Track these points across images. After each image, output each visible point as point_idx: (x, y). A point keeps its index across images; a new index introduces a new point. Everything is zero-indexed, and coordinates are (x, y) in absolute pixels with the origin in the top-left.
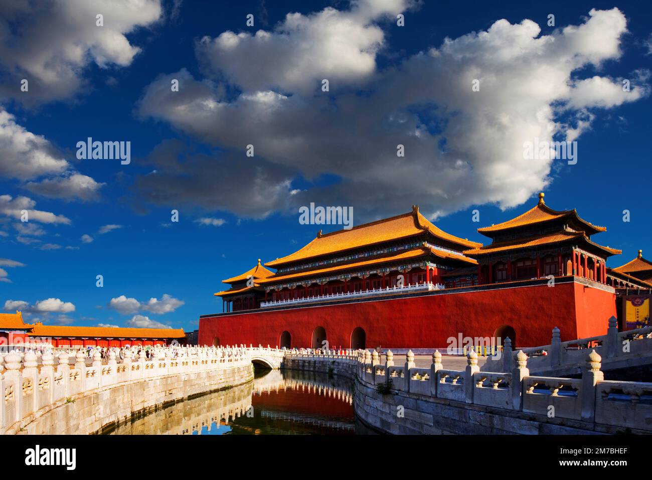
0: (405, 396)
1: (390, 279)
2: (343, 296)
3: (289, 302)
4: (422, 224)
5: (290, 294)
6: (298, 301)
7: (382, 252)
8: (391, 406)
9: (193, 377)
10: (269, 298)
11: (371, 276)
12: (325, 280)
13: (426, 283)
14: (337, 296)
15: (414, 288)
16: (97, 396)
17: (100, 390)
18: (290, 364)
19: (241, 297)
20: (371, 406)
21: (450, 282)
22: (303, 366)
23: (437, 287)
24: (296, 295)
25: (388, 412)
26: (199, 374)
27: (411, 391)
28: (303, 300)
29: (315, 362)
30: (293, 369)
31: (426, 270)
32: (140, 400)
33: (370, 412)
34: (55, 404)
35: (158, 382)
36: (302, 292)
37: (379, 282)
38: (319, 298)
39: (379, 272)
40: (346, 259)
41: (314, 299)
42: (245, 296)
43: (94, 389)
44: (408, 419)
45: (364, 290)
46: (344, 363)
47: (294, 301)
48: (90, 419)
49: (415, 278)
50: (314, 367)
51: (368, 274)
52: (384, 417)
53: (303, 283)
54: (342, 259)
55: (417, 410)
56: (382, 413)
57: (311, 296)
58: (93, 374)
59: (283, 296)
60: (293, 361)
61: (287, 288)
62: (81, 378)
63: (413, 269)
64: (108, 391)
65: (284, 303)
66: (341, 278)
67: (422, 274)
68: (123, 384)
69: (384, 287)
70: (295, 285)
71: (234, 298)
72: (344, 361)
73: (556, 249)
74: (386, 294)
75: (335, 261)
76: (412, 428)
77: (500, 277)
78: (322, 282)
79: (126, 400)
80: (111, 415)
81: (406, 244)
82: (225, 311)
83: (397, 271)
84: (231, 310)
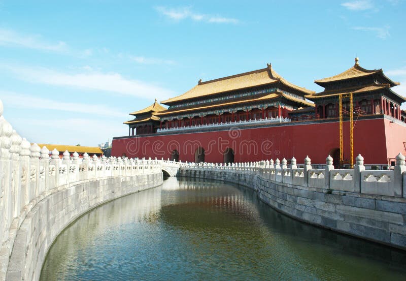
0: (356, 196)
1: (252, 114)
2: (217, 125)
3: (178, 129)
4: (274, 76)
5: (178, 124)
6: (185, 128)
7: (246, 95)
8: (338, 206)
9: (128, 179)
10: (163, 126)
11: (238, 111)
12: (205, 114)
13: (279, 117)
14: (213, 126)
15: (270, 121)
16: (67, 191)
17: (68, 186)
18: (184, 173)
19: (142, 125)
20: (306, 206)
21: (294, 117)
22: (195, 174)
23: (286, 120)
24: (183, 124)
25: (333, 211)
26: (131, 178)
27: (362, 192)
28: (188, 128)
29: (204, 172)
30: (186, 177)
31: (278, 109)
32: (94, 196)
33: (306, 211)
34: (39, 197)
35: (106, 182)
36: (187, 122)
37: (243, 116)
38: (200, 127)
39: (244, 109)
40: (220, 99)
41: (196, 127)
42: (145, 124)
43: (63, 185)
44: (363, 218)
45: (233, 121)
46: (230, 173)
47: (181, 129)
48: (62, 212)
49: (270, 113)
50: (204, 175)
51: (236, 110)
52: (326, 215)
53: (188, 116)
54: (217, 100)
55: (375, 209)
56: (324, 211)
57: (194, 125)
58: (63, 171)
59: (173, 125)
60: (187, 171)
61: (176, 119)
62: (56, 174)
63: (269, 107)
64: (74, 187)
65: (174, 129)
66: (216, 112)
67: (275, 111)
68: (83, 182)
69: (248, 120)
70: (182, 117)
71: (138, 125)
72: (230, 171)
73: (370, 96)
74: (249, 124)
75: (212, 101)
76: (370, 226)
77: (330, 114)
78: (202, 115)
79: (85, 196)
80: (76, 209)
81: (263, 89)
82: (131, 135)
83: (257, 108)
84: (135, 134)
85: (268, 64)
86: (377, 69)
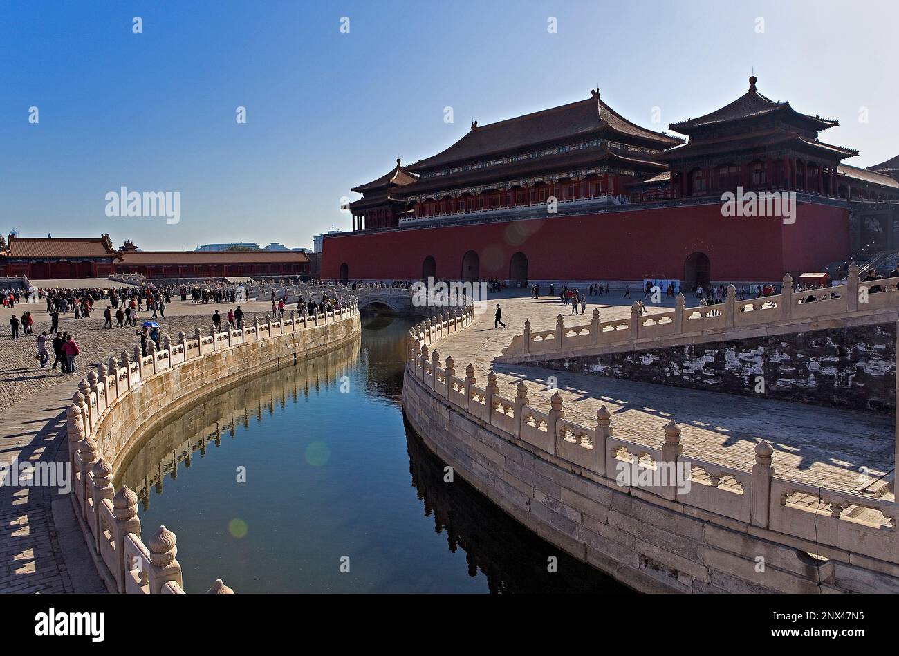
1: (561, 189)
3: (434, 218)
5: (436, 207)
6: (446, 216)
10: (409, 212)
11: (537, 184)
12: (480, 189)
13: (604, 195)
14: (494, 211)
15: (589, 202)
19: (375, 209)
21: (636, 193)
23: (618, 201)
24: (442, 208)
36: (452, 204)
37: (547, 192)
39: (545, 179)
40: (506, 161)
42: (380, 208)
45: (527, 203)
49: (592, 187)
51: (532, 182)
53: (452, 193)
54: (501, 162)
57: (461, 210)
59: (426, 210)
61: (432, 199)
63: (588, 176)
65: (428, 218)
66: (499, 186)
67: (601, 182)
70: (442, 195)
71: (368, 211)
77: (698, 186)
78: (475, 192)
81: (580, 142)
82: (356, 229)
83: (569, 178)
84: (364, 228)
85: (593, 91)
86: (783, 100)
